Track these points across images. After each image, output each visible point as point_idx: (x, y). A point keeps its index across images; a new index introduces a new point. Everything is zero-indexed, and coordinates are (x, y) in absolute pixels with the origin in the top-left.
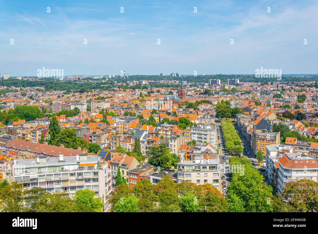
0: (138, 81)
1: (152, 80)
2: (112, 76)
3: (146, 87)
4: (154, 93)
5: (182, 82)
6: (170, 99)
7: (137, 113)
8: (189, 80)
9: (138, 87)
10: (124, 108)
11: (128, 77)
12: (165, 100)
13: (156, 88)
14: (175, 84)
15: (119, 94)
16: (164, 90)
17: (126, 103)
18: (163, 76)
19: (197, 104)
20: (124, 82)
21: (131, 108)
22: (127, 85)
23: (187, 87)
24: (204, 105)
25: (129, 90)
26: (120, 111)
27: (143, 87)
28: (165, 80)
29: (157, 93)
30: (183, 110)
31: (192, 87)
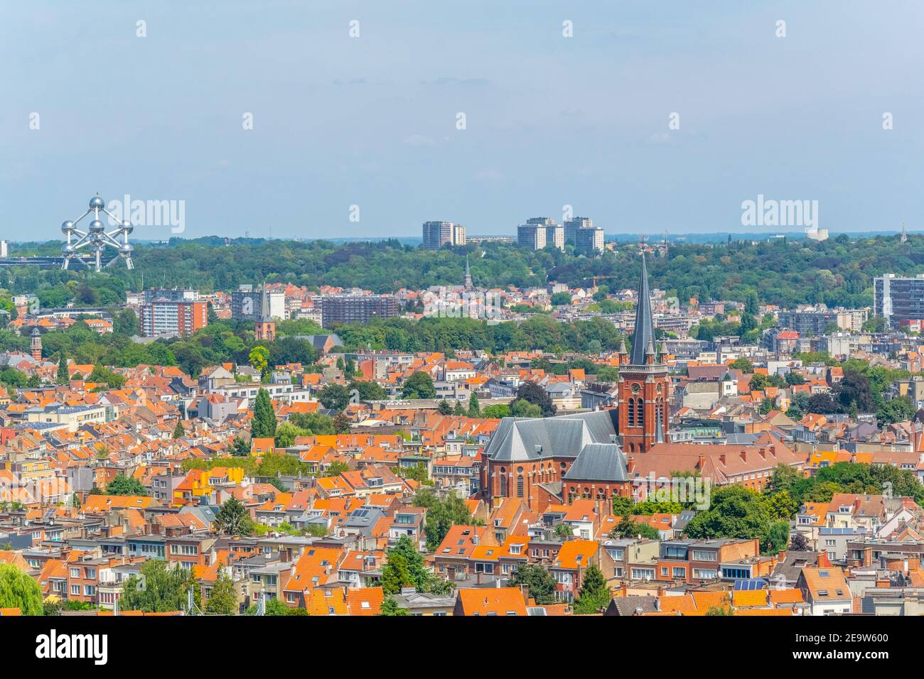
0: (220, 296)
1: (346, 285)
3: (301, 345)
4: (376, 404)
5: (621, 299)
6: (539, 453)
7: (240, 581)
8: (691, 282)
9: (231, 350)
10: (116, 538)
11: (128, 261)
12: (486, 468)
13: (391, 359)
14: (565, 321)
15: (63, 412)
16: (467, 374)
17: (136, 491)
18: (448, 246)
19: (784, 501)
20: (100, 306)
21: (185, 537)
22: (125, 327)
23: (677, 343)
24: (847, 510)
25: (144, 378)
26: (86, 570)
27: (271, 351)
28: (469, 281)
29: (409, 402)
30: (658, 556)
31: (724, 349)
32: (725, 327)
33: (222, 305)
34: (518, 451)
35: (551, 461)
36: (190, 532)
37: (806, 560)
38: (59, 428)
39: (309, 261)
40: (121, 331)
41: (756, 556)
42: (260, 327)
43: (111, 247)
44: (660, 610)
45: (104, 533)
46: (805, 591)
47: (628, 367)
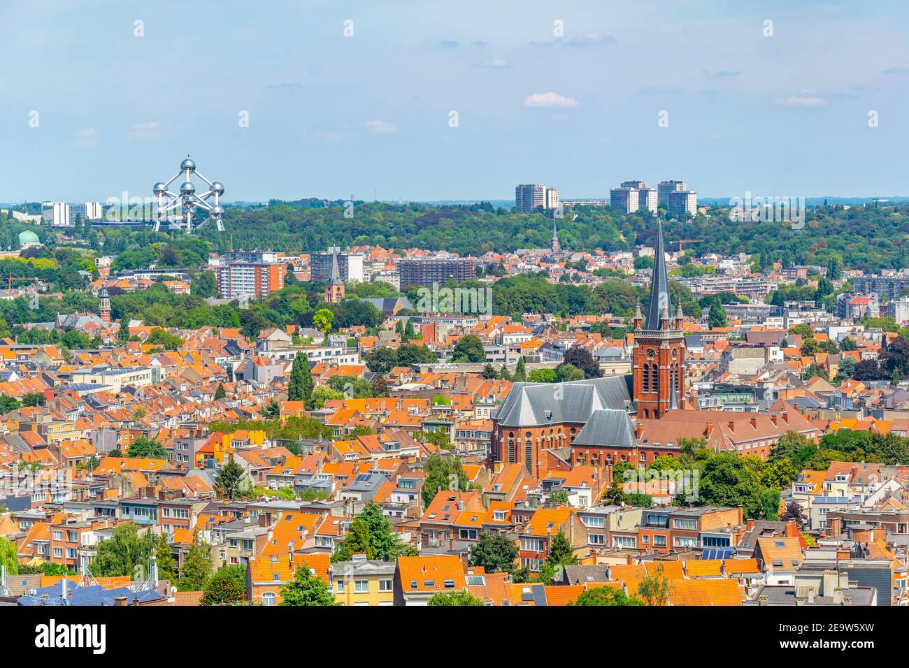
0: (305, 259)
1: (433, 248)
2: (77, 212)
3: (366, 308)
4: (424, 368)
5: (705, 263)
6: (548, 418)
7: (217, 546)
8: (777, 246)
9: (297, 312)
10: (111, 501)
11: (219, 223)
12: (496, 433)
13: (455, 322)
14: (641, 285)
15: (108, 374)
16: (524, 337)
17: (156, 453)
18: (540, 209)
19: (785, 469)
20: (182, 267)
21: (177, 501)
22: (204, 289)
23: (746, 308)
24: (843, 479)
25: (203, 340)
26: (69, 533)
27: (335, 314)
28: (556, 244)
29: (457, 365)
30: (639, 524)
31: (791, 314)
32: (801, 292)
33: (304, 267)
34: (527, 417)
35: (561, 427)
36: (183, 495)
37: (774, 530)
38: (102, 389)
39: (399, 224)
40: (199, 292)
41: (740, 524)
42: (329, 289)
43: (203, 209)
44: (612, 579)
45: (100, 496)
46: (761, 561)
47: (642, 332)
